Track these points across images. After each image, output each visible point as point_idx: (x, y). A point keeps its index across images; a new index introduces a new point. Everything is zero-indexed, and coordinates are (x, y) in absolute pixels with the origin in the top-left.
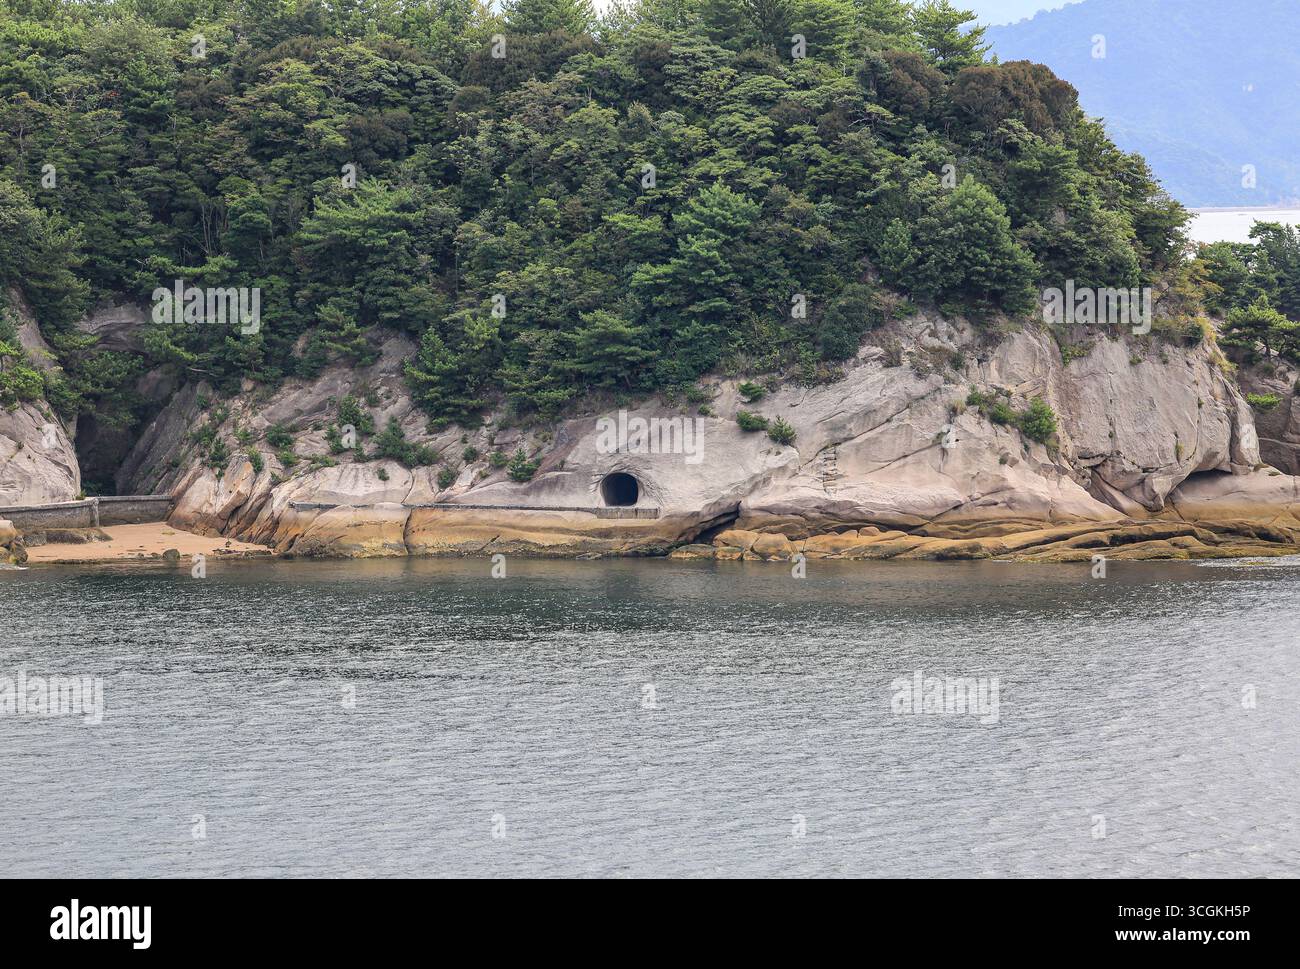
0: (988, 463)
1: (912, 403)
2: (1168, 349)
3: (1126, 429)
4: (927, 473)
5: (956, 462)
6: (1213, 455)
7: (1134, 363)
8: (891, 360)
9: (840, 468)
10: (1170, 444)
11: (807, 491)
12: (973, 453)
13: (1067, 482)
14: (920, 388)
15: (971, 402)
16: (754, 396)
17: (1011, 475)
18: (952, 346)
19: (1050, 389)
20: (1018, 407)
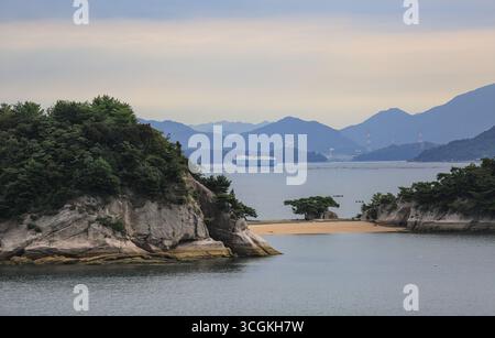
0: (101, 237)
1: (77, 220)
2: (172, 205)
3: (154, 227)
4: (82, 240)
5: (91, 237)
6: (187, 235)
7: (159, 209)
8: (72, 209)
9: (55, 238)
10: (171, 232)
11: (44, 245)
12: (96, 234)
13: (129, 243)
14: (80, 216)
15: (97, 220)
16: (34, 219)
17: (108, 241)
18: (94, 204)
19: (127, 217)
20: (114, 221)
